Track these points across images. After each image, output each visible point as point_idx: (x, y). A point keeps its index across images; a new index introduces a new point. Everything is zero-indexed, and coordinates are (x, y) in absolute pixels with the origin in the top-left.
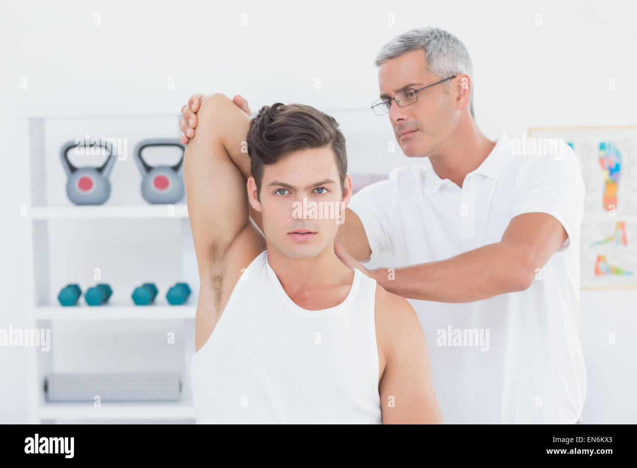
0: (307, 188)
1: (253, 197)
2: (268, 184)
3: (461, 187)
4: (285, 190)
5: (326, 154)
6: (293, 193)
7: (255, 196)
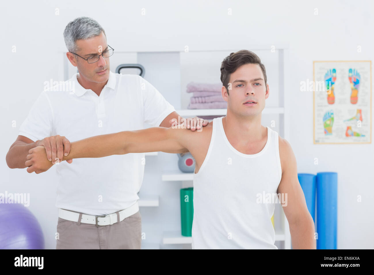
0: (251, 81)
2: (233, 82)
3: (99, 96)
4: (242, 84)
5: (257, 66)
6: (245, 85)
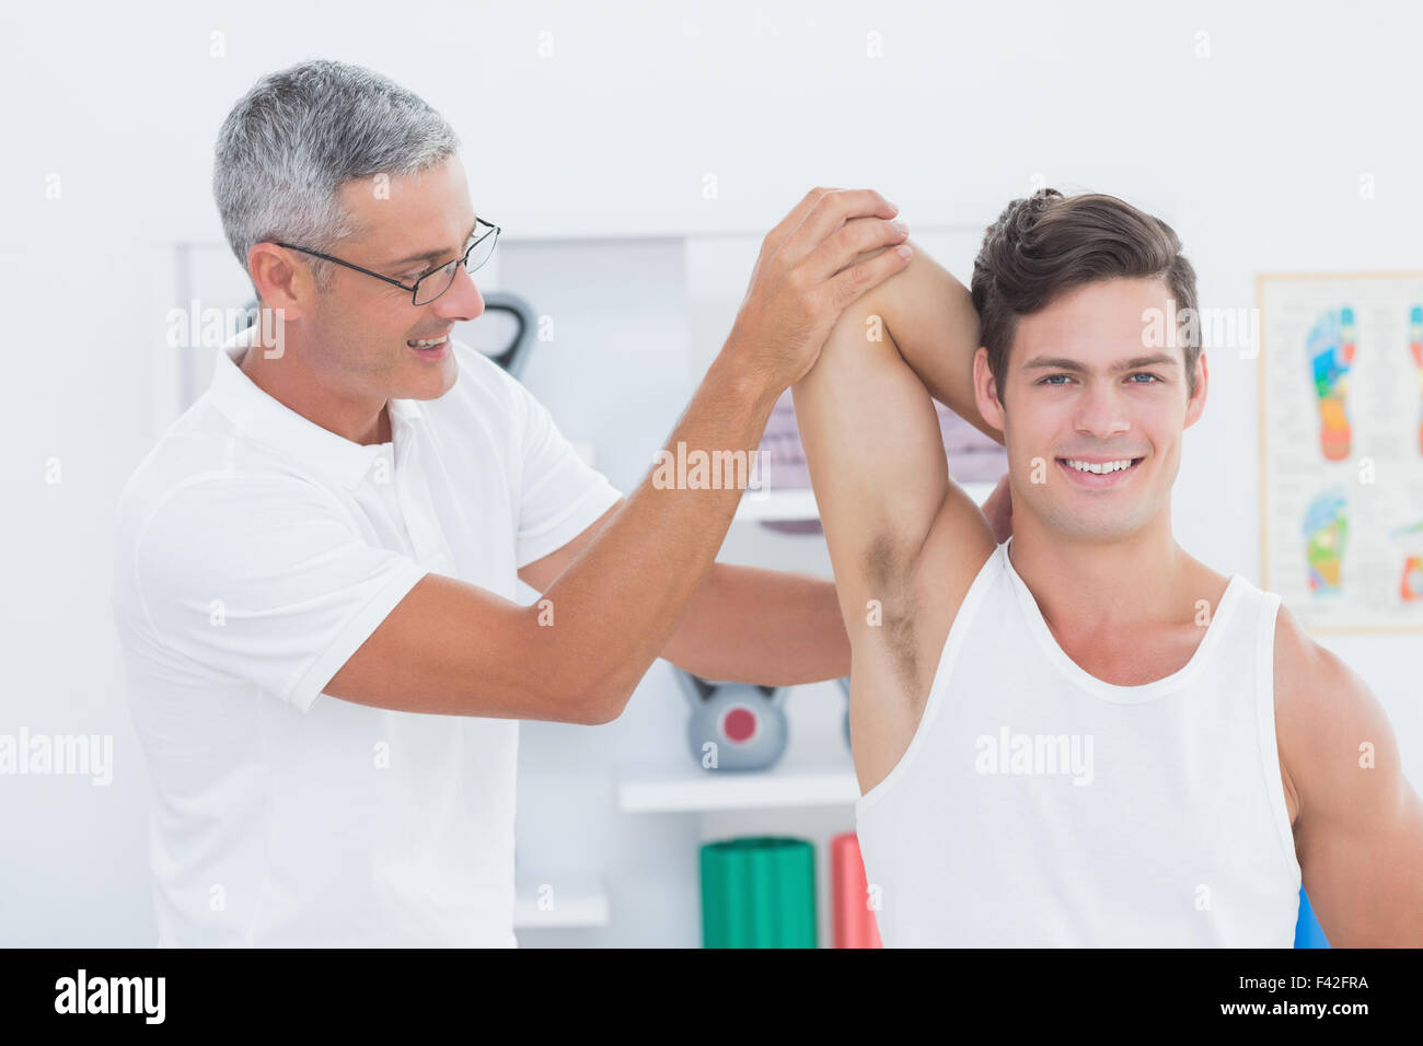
1: (984, 394)
6: (1082, 382)
7: (988, 392)
